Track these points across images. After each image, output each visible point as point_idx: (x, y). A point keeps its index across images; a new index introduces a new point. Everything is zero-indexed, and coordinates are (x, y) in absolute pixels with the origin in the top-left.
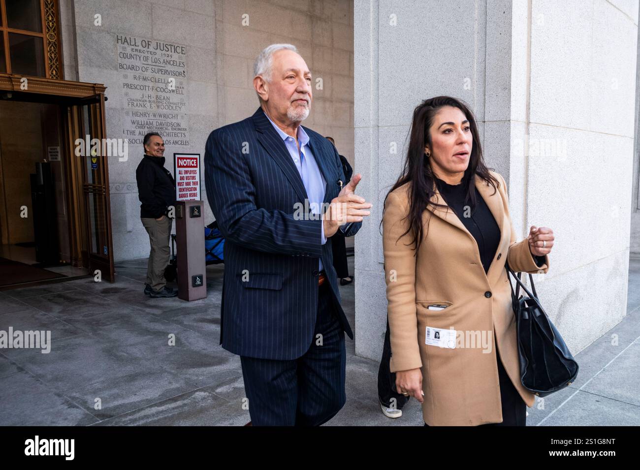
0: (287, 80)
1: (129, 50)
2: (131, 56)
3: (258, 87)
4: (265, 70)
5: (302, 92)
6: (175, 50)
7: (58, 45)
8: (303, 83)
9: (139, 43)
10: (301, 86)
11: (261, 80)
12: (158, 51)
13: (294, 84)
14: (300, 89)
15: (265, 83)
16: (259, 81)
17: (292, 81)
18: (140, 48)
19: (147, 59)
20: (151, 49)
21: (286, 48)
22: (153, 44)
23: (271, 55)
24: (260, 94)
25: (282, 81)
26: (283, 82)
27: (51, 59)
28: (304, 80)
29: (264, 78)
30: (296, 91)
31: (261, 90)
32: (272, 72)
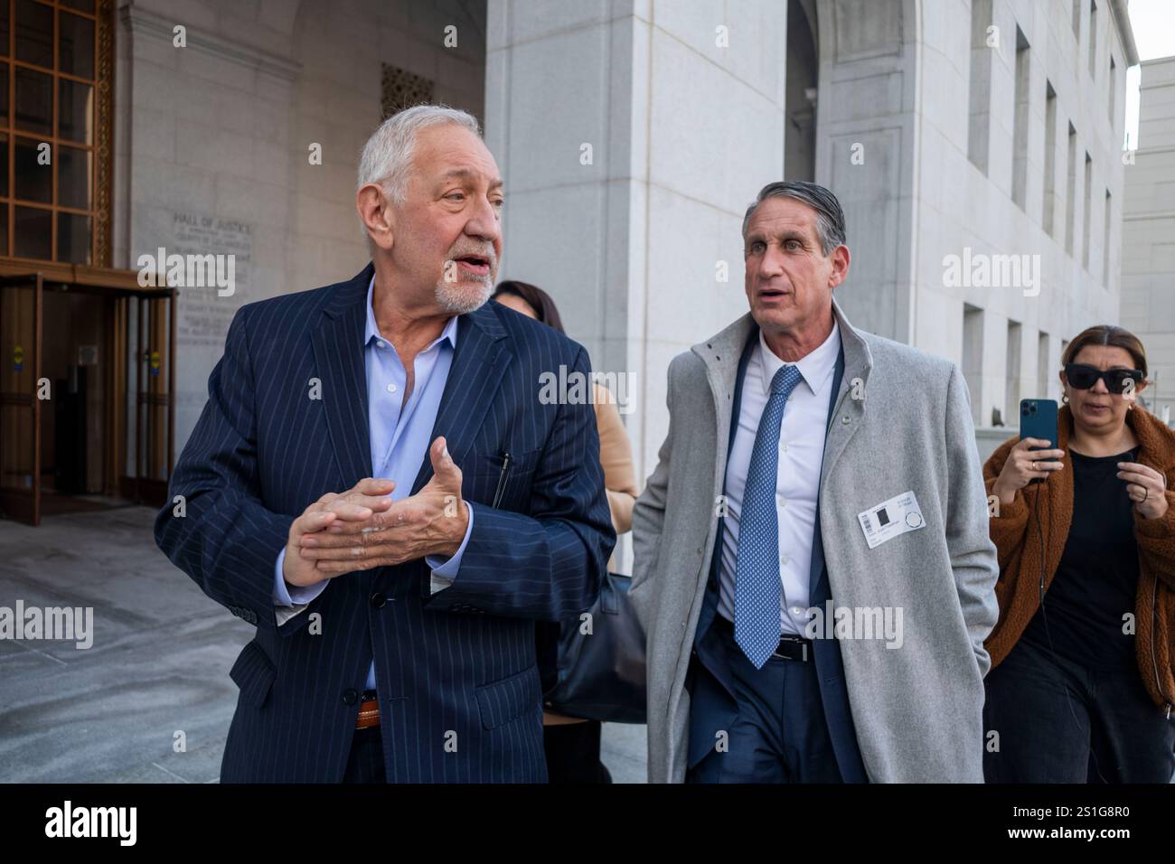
0: (444, 202)
1: (187, 231)
2: (190, 238)
3: (368, 213)
4: (392, 169)
5: (479, 238)
6: (240, 229)
7: (108, 226)
8: (484, 212)
9: (199, 221)
10: (479, 221)
11: (378, 195)
12: (221, 232)
13: (463, 213)
14: (476, 227)
15: (386, 204)
16: (371, 195)
17: (455, 205)
18: (200, 227)
19: (206, 240)
20: (213, 228)
21: (452, 121)
22: (215, 222)
23: (413, 134)
24: (371, 229)
25: (432, 203)
26: (434, 208)
27: (99, 242)
28: (488, 206)
29: (386, 191)
30: (464, 231)
31: (374, 218)
32: (408, 179)
